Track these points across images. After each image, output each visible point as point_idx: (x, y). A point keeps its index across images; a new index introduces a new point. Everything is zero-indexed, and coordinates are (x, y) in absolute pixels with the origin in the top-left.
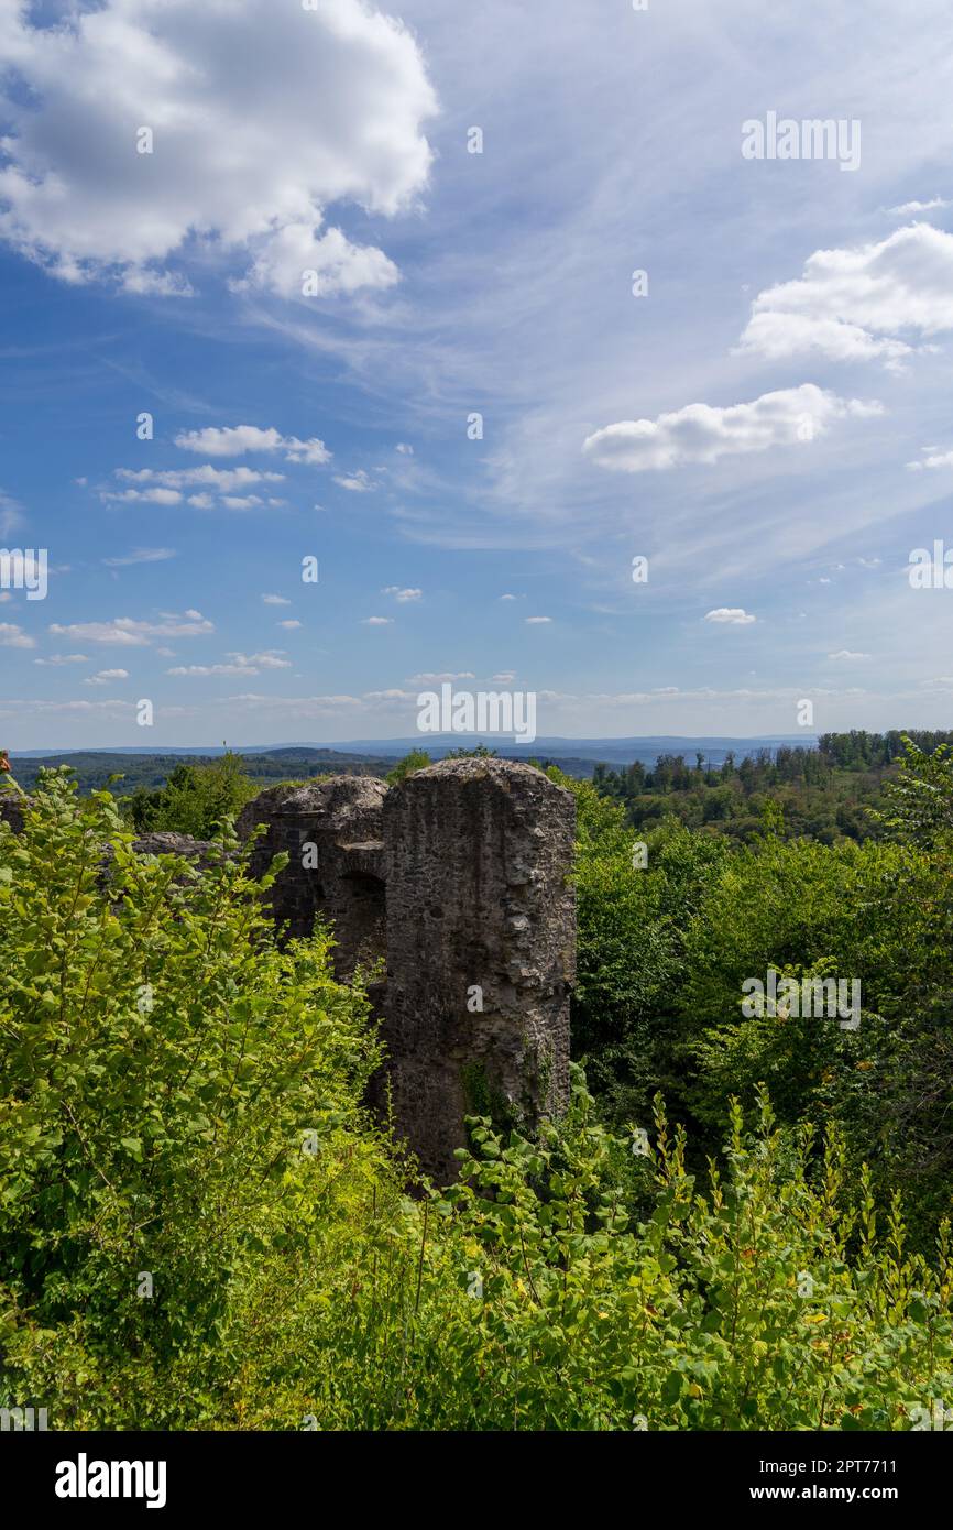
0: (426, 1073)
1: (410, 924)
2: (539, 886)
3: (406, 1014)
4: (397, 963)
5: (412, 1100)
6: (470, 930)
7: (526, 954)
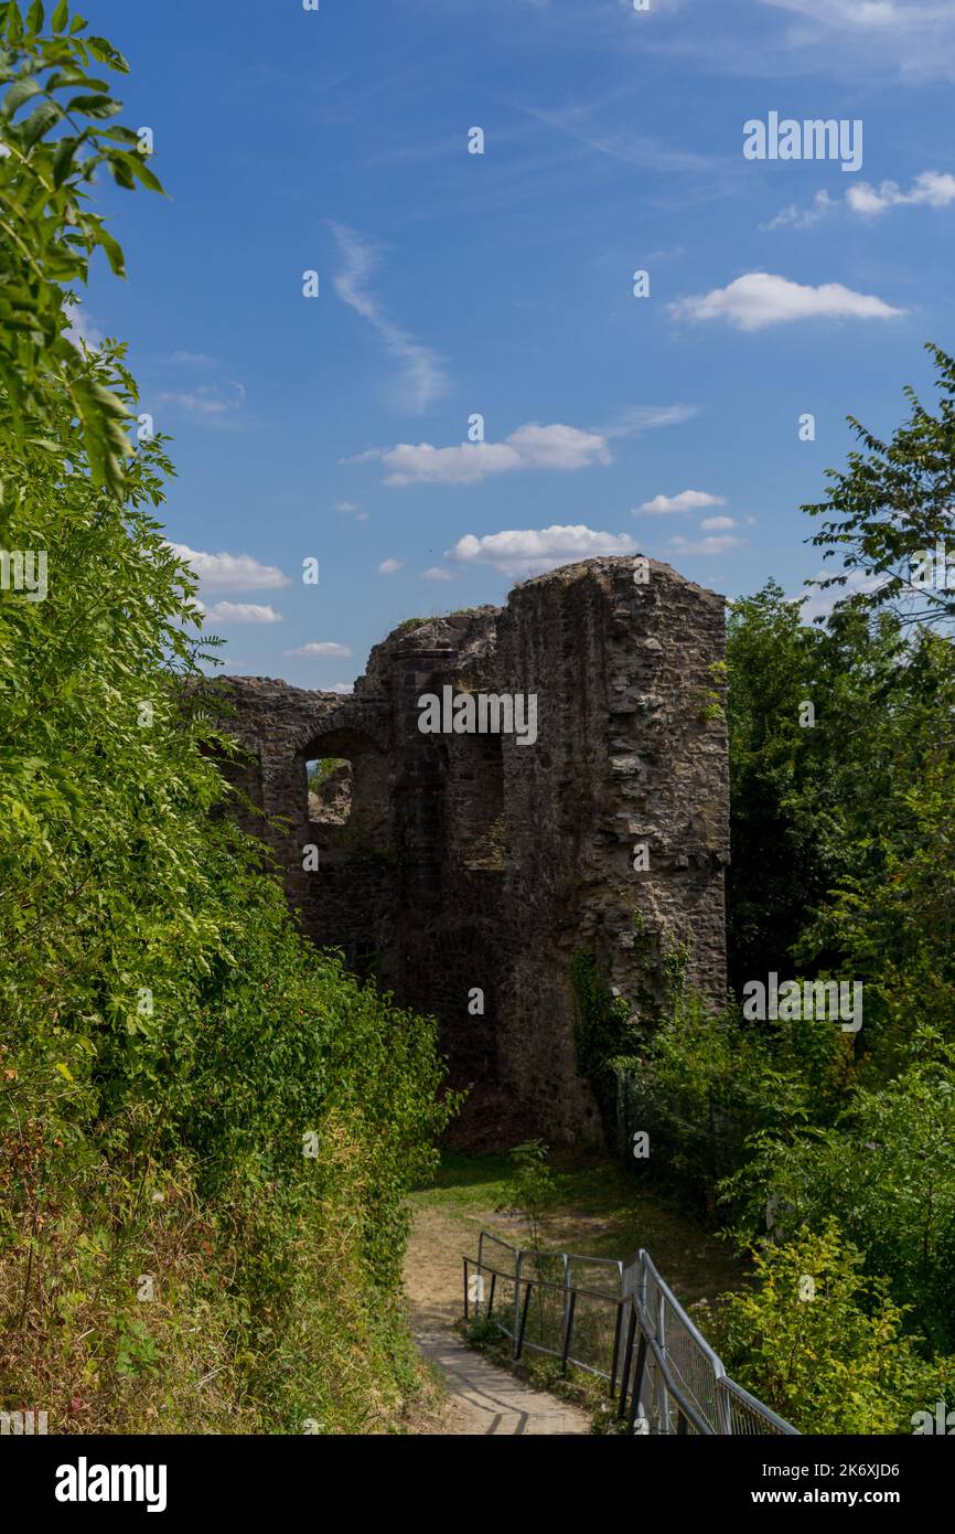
0: (540, 972)
1: (522, 781)
2: (657, 716)
3: (522, 898)
4: (514, 833)
5: (527, 1010)
6: (580, 780)
7: (638, 804)
